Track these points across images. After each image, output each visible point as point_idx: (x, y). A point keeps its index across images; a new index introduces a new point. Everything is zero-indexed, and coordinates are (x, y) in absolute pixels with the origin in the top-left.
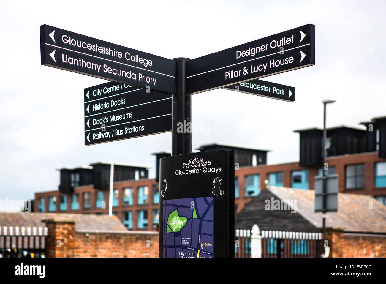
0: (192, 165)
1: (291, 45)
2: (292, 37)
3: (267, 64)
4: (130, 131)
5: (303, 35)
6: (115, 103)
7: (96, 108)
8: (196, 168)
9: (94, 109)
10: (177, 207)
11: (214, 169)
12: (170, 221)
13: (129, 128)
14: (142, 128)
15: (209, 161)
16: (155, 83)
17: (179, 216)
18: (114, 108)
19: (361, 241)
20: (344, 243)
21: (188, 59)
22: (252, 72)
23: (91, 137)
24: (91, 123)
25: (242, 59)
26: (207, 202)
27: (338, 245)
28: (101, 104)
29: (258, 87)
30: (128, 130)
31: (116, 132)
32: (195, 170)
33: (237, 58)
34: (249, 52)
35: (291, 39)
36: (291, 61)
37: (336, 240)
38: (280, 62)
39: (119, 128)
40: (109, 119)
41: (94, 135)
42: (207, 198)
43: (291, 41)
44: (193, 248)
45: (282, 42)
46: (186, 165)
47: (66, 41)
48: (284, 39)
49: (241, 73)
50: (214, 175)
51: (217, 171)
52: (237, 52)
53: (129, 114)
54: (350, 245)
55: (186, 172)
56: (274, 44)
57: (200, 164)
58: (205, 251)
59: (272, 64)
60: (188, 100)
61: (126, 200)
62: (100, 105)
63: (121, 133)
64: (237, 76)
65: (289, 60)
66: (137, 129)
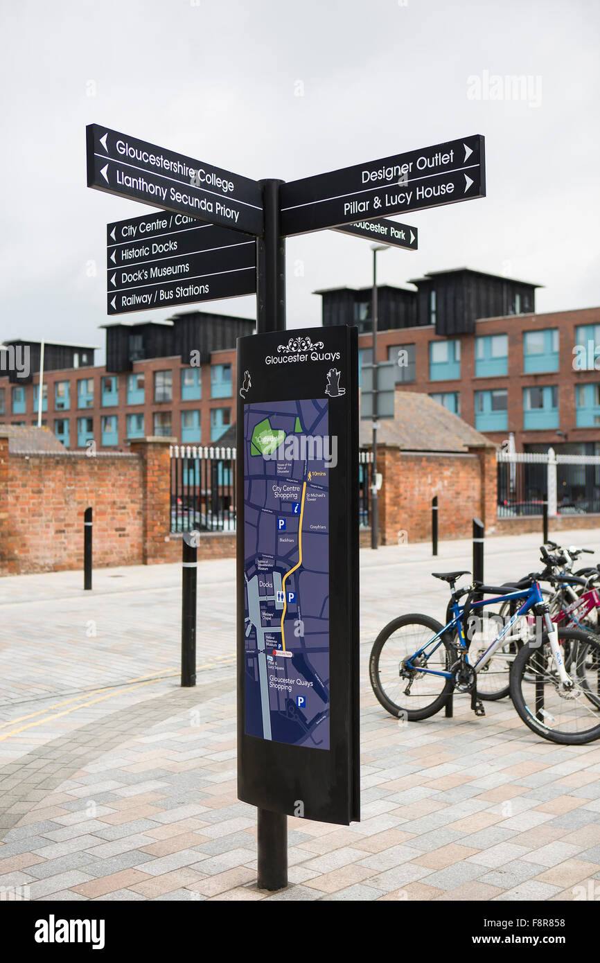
0: (293, 349)
1: (449, 166)
2: (452, 153)
3: (411, 193)
4: (186, 293)
5: (469, 152)
6: (159, 248)
7: (127, 255)
8: (300, 354)
9: (124, 256)
10: (269, 415)
11: (329, 354)
12: (256, 438)
13: (183, 289)
14: (206, 289)
15: (320, 343)
16: (237, 218)
17: (272, 429)
18: (158, 255)
19: (424, 463)
20: (401, 467)
21: (281, 181)
22: (387, 205)
23: (118, 302)
24: (118, 280)
25: (371, 184)
26: (317, 407)
27: (394, 471)
28: (135, 250)
29: (371, 227)
30: (181, 292)
31: (161, 295)
32: (298, 356)
33: (363, 182)
34: (382, 173)
35: (450, 156)
36: (450, 190)
37: (390, 462)
38: (433, 191)
39: (167, 288)
40: (149, 274)
41: (124, 299)
42: (318, 400)
43: (450, 159)
44: (295, 479)
45: (435, 159)
46: (283, 348)
47: (122, 151)
48: (438, 155)
49: (371, 205)
50: (328, 365)
51: (333, 358)
52: (363, 173)
53: (183, 265)
54: (409, 470)
55: (283, 359)
56: (422, 162)
57: (306, 347)
58: (315, 485)
59: (420, 193)
60: (281, 245)
61: (59, 401)
62: (133, 251)
63: (170, 295)
64: (364, 209)
65: (447, 188)
66: (197, 289)
